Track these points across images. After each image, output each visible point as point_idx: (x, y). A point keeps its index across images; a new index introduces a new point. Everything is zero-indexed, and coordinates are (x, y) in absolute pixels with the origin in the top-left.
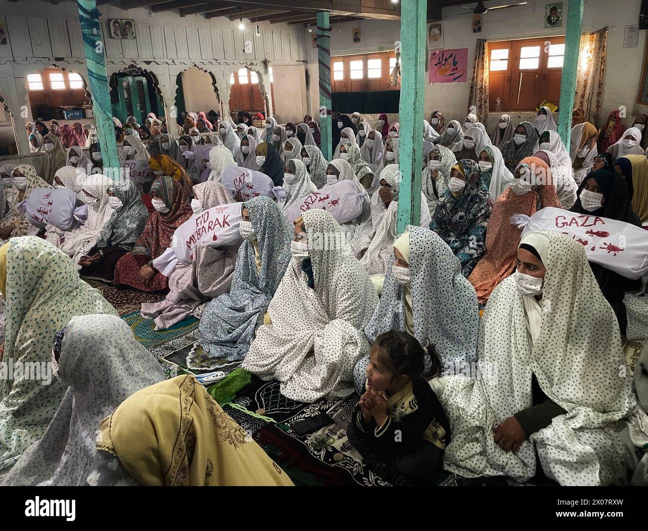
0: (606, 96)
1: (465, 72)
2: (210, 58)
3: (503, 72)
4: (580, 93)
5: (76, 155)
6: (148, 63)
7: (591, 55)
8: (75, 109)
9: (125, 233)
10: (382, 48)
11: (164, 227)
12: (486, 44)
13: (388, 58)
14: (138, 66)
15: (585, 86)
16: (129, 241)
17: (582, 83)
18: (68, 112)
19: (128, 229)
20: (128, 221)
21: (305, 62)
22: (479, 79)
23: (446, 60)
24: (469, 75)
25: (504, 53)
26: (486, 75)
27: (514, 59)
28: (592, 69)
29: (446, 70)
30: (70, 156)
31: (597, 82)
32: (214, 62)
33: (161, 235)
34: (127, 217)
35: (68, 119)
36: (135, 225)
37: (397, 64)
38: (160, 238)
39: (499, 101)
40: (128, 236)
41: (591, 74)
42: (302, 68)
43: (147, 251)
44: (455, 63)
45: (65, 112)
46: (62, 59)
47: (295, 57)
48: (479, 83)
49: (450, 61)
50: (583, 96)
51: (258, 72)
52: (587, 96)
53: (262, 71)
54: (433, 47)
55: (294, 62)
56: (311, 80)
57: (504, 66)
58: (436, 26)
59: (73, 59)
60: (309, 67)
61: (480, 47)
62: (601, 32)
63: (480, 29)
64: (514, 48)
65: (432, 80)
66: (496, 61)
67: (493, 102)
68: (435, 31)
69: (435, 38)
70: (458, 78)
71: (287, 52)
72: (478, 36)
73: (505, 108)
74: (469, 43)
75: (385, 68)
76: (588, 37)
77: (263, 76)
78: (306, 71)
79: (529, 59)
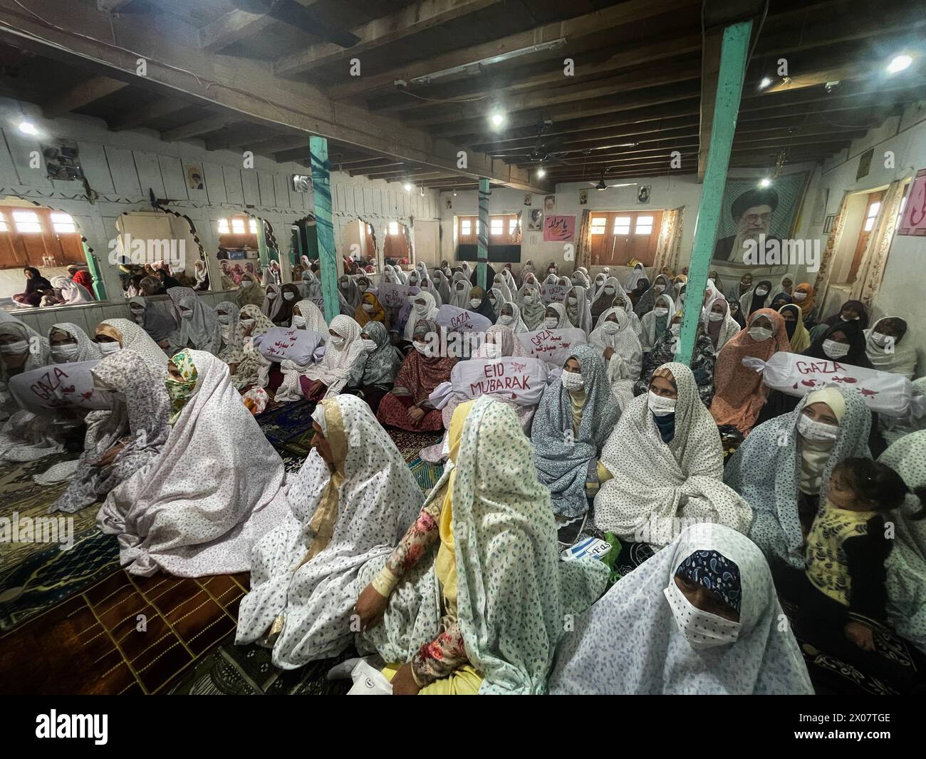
0: (681, 257)
1: (572, 233)
3: (601, 235)
4: (662, 254)
5: (273, 291)
7: (671, 227)
8: (238, 251)
9: (380, 374)
10: (505, 212)
11: (426, 368)
12: (590, 214)
13: (508, 220)
15: (666, 249)
16: (385, 381)
17: (664, 246)
18: (232, 252)
19: (383, 370)
20: (381, 362)
21: (440, 219)
22: (585, 240)
23: (558, 223)
24: (576, 235)
25: (603, 221)
26: (590, 237)
27: (609, 226)
28: (672, 236)
29: (557, 232)
30: (268, 292)
31: (676, 248)
33: (422, 376)
34: (381, 358)
35: (232, 259)
36: (390, 366)
37: (518, 225)
38: (422, 379)
39: (598, 257)
40: (383, 376)
41: (671, 240)
42: (437, 224)
43: (409, 391)
44: (565, 227)
45: (229, 253)
46: (252, 207)
47: (433, 215)
48: (584, 243)
49: (562, 224)
50: (664, 256)
51: (405, 226)
52: (667, 256)
53: (409, 225)
54: (547, 213)
55: (431, 219)
56: (444, 234)
57: (602, 231)
58: (550, 198)
59: (262, 208)
60: (442, 223)
61: (586, 215)
62: (680, 210)
63: (585, 202)
64: (610, 217)
65: (545, 239)
66: (597, 227)
67: (593, 258)
68: (550, 201)
69: (549, 207)
70: (568, 238)
71: (427, 211)
72: (585, 207)
73: (603, 263)
74: (577, 212)
75: (506, 227)
76: (670, 212)
77: (410, 229)
78: (440, 227)
79: (622, 227)
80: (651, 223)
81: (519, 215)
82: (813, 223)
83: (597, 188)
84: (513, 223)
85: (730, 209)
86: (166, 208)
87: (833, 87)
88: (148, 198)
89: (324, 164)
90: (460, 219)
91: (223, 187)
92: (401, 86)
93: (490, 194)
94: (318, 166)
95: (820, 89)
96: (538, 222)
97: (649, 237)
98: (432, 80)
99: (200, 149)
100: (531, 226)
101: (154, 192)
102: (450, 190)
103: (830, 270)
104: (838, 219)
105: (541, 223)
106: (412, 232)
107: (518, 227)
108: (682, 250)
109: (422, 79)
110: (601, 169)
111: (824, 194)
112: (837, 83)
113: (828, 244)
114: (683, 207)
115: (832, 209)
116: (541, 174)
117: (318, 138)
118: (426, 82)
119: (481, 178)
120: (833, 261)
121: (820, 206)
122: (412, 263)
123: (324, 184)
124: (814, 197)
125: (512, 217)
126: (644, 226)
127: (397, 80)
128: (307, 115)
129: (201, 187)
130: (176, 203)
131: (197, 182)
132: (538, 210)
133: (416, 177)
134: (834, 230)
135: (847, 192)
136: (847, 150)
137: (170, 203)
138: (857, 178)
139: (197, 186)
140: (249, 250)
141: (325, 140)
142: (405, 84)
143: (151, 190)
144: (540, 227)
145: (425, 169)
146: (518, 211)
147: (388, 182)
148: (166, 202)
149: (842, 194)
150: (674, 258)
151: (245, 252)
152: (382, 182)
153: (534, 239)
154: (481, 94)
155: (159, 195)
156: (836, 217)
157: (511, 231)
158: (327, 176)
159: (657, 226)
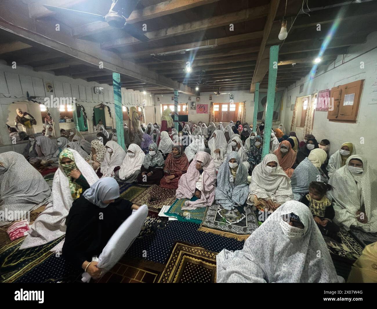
0: (246, 119)
1: (207, 110)
2: (127, 103)
4: (239, 118)
6: (107, 103)
7: (242, 108)
8: (62, 119)
10: (181, 103)
13: (182, 106)
14: (103, 104)
15: (241, 116)
21: (155, 105)
22: (212, 113)
24: (209, 111)
25: (218, 106)
26: (214, 112)
27: (220, 108)
28: (243, 112)
29: (202, 110)
32: (128, 104)
41: (242, 113)
44: (204, 108)
47: (152, 104)
48: (212, 115)
49: (203, 107)
51: (141, 108)
52: (242, 119)
53: (143, 108)
54: (197, 103)
55: (151, 105)
56: (156, 111)
57: (218, 110)
58: (198, 97)
59: (80, 100)
60: (156, 107)
61: (212, 104)
62: (245, 102)
63: (211, 99)
64: (220, 105)
65: (197, 113)
66: (216, 108)
67: (216, 120)
68: (198, 99)
69: (198, 101)
70: (206, 112)
71: (150, 102)
72: (211, 101)
73: (219, 121)
74: (208, 103)
75: (182, 108)
76: (241, 103)
77: (143, 109)
78: (155, 108)
79: (225, 108)
80: (235, 107)
81: (187, 104)
82: (287, 107)
83: (217, 94)
84: (184, 107)
85: (261, 102)
86: (34, 100)
87: (294, 65)
88: (26, 96)
89: (119, 84)
90: (163, 105)
91: (63, 91)
92: (153, 56)
93: (178, 96)
94: (116, 84)
95: (290, 65)
96: (194, 107)
97: (235, 112)
98: (166, 54)
99: (52, 75)
100: (191, 108)
101: (29, 93)
102: (160, 94)
103: (295, 122)
104: (295, 106)
105: (195, 106)
106: (144, 110)
107: (186, 108)
108: (246, 116)
109: (162, 54)
110: (218, 88)
111: (289, 97)
112: (295, 64)
113: (294, 114)
114: (245, 101)
115: (293, 102)
116: (197, 89)
117: (117, 73)
118: (163, 55)
119: (175, 90)
120: (296, 120)
121: (289, 101)
122: (144, 123)
123: (119, 92)
124: (286, 98)
125: (184, 104)
126: (233, 108)
127: (152, 53)
128: (113, 64)
129: (52, 91)
130: (39, 98)
131: (50, 89)
132: (194, 102)
133: (148, 89)
134: (294, 109)
135: (297, 97)
136: (295, 84)
137: (37, 98)
138: (300, 93)
139: (50, 91)
140: (67, 119)
141: (119, 74)
142: (155, 55)
143: (27, 92)
144: (195, 108)
145: (154, 85)
146: (186, 102)
147: (134, 90)
148: (35, 97)
149: (295, 98)
150: (244, 120)
151: (65, 119)
152: (132, 90)
153: (193, 113)
154: (183, 60)
155: (31, 94)
156: (295, 105)
157: (184, 110)
158: (120, 88)
159: (237, 108)
